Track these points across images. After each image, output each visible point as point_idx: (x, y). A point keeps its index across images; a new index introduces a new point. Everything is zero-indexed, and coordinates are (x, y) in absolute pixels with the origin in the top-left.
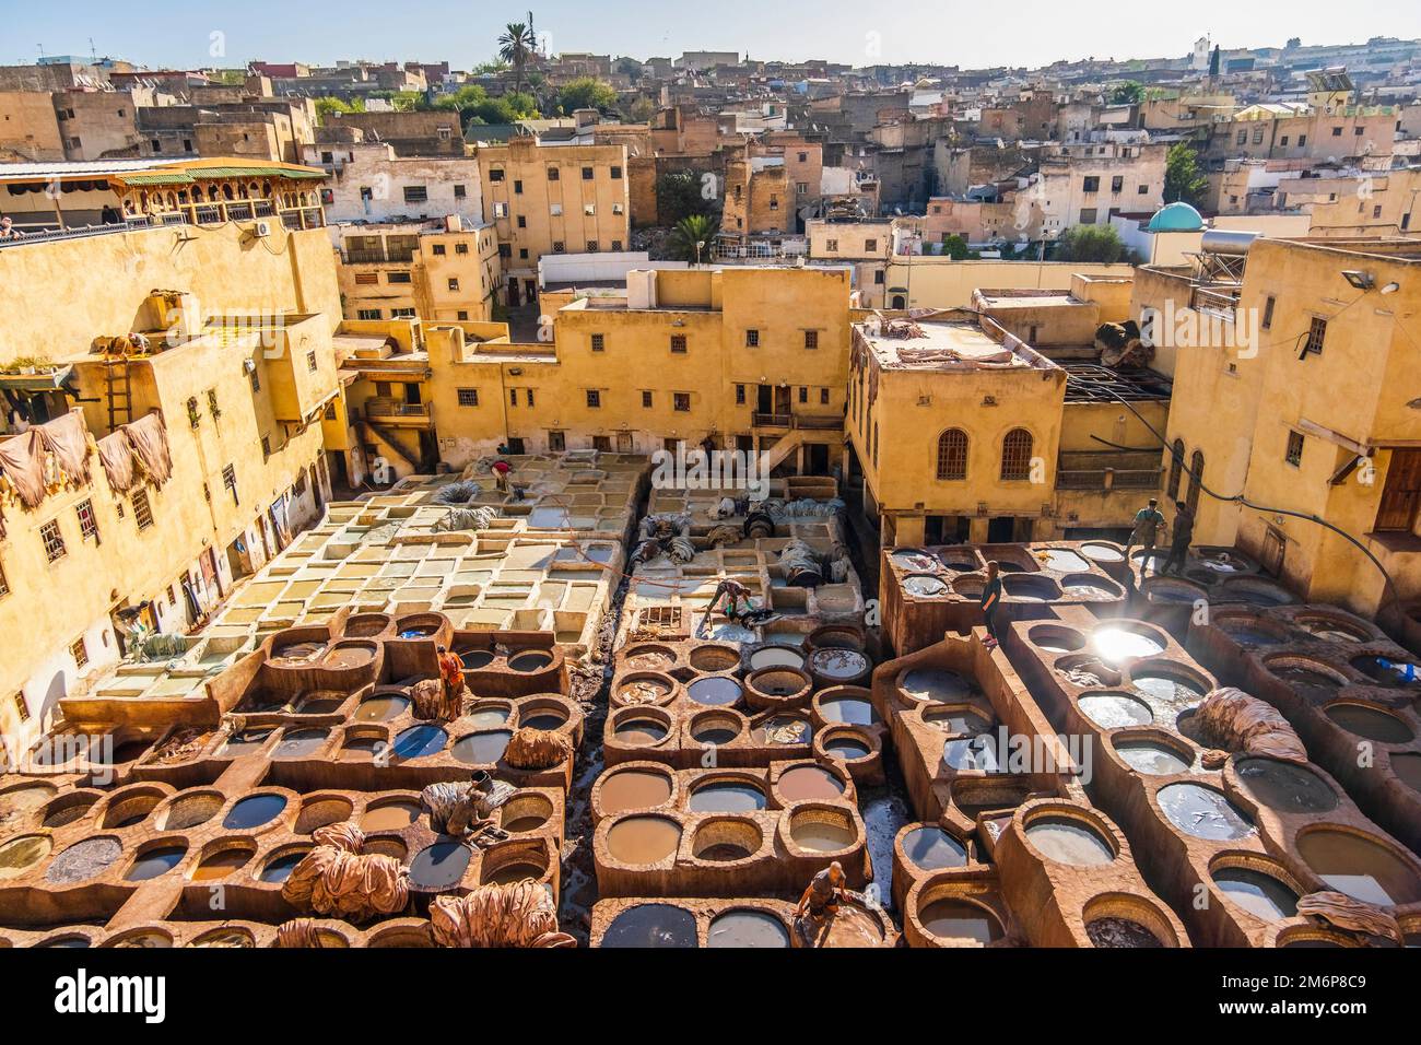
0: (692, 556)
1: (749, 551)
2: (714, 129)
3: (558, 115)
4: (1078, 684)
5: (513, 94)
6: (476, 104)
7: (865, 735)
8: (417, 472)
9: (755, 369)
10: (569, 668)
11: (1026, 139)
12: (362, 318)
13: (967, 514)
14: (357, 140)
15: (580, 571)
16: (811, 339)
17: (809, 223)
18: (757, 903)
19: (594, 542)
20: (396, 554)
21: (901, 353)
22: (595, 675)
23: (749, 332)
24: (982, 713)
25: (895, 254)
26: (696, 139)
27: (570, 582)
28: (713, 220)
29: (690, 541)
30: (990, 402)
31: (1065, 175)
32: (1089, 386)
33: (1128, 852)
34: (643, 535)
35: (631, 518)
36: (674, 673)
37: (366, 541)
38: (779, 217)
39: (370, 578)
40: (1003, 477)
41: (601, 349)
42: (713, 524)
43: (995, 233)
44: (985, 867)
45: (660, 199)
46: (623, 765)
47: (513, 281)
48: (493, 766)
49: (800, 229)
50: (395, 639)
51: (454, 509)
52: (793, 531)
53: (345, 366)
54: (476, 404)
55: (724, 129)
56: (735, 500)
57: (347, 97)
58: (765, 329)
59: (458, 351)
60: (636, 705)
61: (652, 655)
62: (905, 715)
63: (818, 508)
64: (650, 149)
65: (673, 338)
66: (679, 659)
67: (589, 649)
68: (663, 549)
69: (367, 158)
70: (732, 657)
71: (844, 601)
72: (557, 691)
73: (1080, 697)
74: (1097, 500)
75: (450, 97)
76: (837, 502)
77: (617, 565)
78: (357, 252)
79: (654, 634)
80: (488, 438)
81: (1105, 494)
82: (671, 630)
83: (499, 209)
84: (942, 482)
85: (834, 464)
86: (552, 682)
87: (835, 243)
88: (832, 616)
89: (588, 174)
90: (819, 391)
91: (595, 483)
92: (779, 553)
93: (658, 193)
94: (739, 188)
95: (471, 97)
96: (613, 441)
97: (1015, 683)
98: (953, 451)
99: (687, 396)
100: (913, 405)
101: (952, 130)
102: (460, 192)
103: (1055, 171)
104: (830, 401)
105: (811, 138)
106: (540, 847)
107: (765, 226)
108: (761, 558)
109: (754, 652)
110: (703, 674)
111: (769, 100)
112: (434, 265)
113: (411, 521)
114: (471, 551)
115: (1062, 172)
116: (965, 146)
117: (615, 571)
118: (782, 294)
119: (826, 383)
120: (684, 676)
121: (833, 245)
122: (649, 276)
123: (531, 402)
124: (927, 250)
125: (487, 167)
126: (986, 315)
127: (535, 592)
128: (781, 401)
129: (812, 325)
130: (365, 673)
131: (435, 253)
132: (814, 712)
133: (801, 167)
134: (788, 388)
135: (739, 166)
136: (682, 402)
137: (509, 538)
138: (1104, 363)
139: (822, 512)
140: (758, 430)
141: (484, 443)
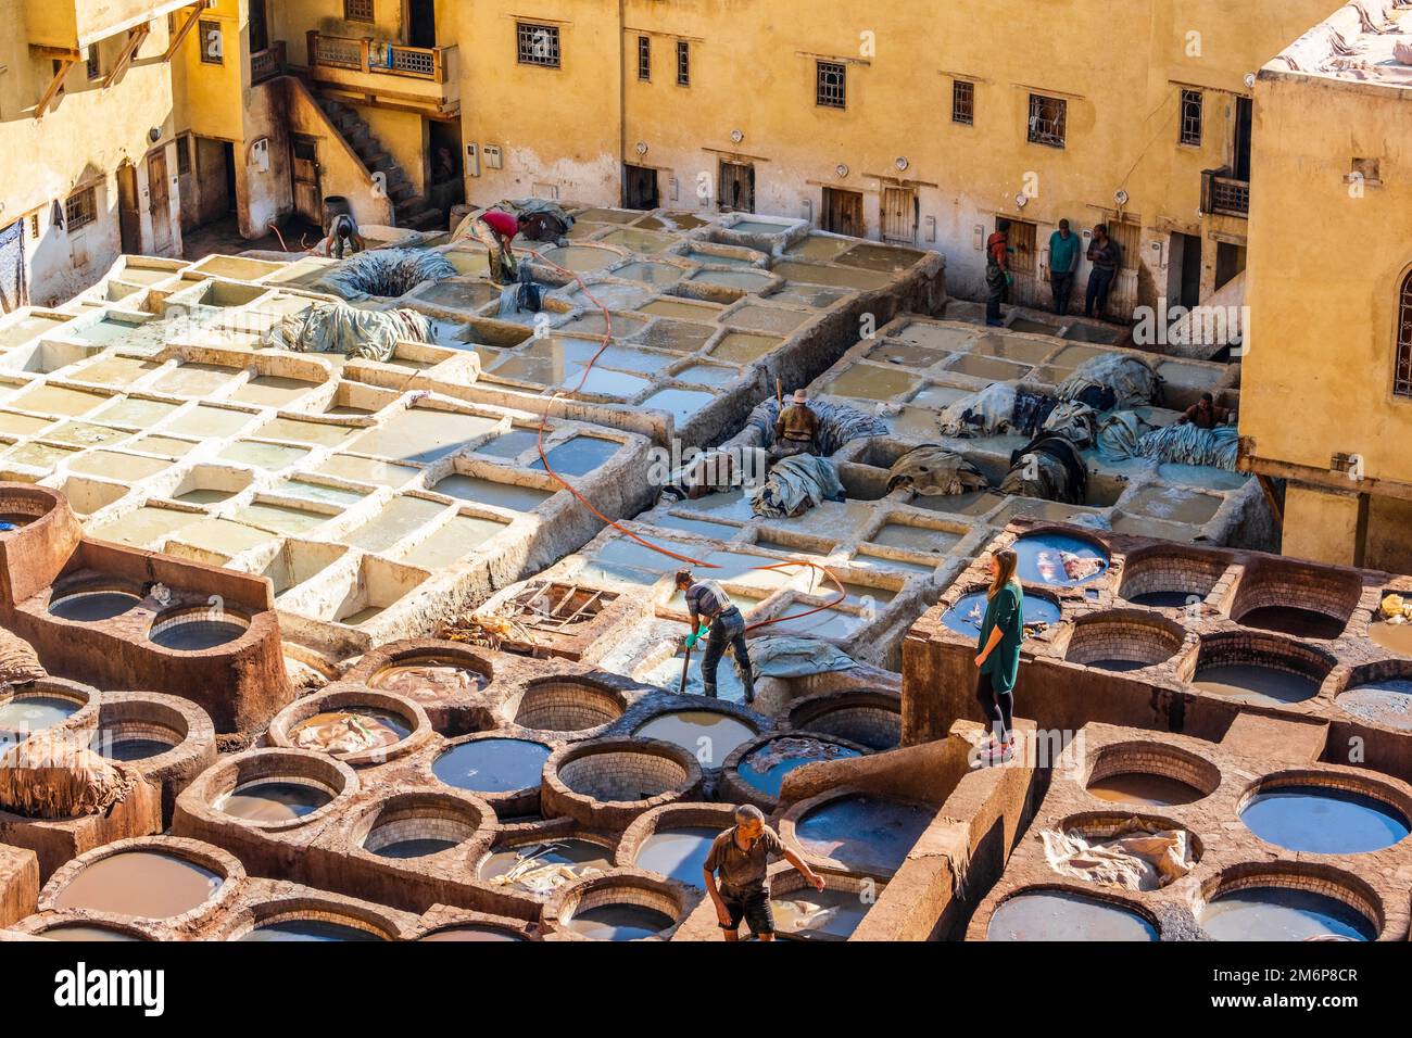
8: (404, 219)
27: (460, 505)
29: (843, 472)
37: (117, 347)
39: (63, 420)
42: (925, 441)
54: (557, 64)
56: (1026, 395)
60: (311, 752)
66: (491, 688)
79: (497, 634)
80: (578, 157)
82: (550, 635)
84: (1404, 405)
96: (871, 207)
99: (1061, 105)
110: (513, 729)
114: (313, 401)
120: (462, 721)
123: (683, 77)
136: (1047, 119)
137: (398, 385)
140: (1217, 222)
141: (568, 169)
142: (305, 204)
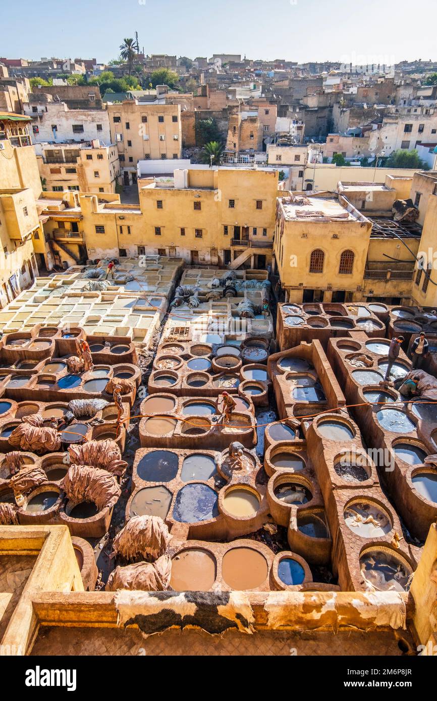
0: (198, 305)
1: (224, 303)
2: (225, 96)
3: (149, 88)
4: (354, 366)
5: (128, 76)
6: (109, 81)
7: (262, 385)
8: (78, 264)
9: (233, 218)
10: (137, 353)
11: (379, 103)
12: (54, 190)
13: (323, 289)
14: (49, 100)
15: (147, 310)
16: (259, 205)
17: (268, 146)
18: (205, 452)
19: (154, 297)
20: (64, 301)
21: (297, 213)
22: (150, 356)
23: (230, 200)
24: (313, 377)
25: (309, 162)
26: (216, 102)
27: (142, 315)
28: (223, 144)
29: (198, 298)
30: (335, 237)
31: (396, 123)
32: (385, 230)
33: (359, 436)
34: (177, 295)
35: (172, 287)
36: (182, 356)
37: (52, 296)
38: (254, 143)
39: (52, 312)
40: (340, 272)
41: (162, 207)
42: (209, 291)
43: (359, 153)
44: (301, 440)
45: (197, 133)
46: (155, 394)
47: (126, 173)
48: (100, 393)
49: (264, 149)
50: (60, 338)
51: (91, 281)
52: (245, 294)
53: (43, 213)
54: (104, 232)
55: (230, 97)
56: (220, 280)
57: (46, 77)
58: (238, 199)
59: (95, 207)
60: (164, 369)
61: (173, 348)
62: (278, 377)
63: (258, 285)
64: (193, 106)
65: (195, 203)
66: (185, 350)
67: (148, 345)
68: (185, 301)
69: (54, 110)
70: (209, 350)
71: (265, 327)
72: (131, 362)
73: (353, 371)
74: (382, 284)
75: (96, 78)
76: (267, 282)
77: (163, 308)
78: (51, 158)
79: (175, 339)
80: (110, 249)
81: (387, 281)
82: (184, 337)
83: (119, 137)
84: (311, 274)
85: (268, 264)
86: (129, 359)
87: (280, 156)
88: (258, 333)
89: (161, 119)
90: (262, 229)
91: (157, 270)
92: (237, 305)
93: (196, 130)
94: (235, 128)
95: (107, 78)
96: (167, 251)
97: (326, 365)
98: (317, 259)
99: (201, 231)
100: (299, 238)
101: (342, 98)
102: (99, 128)
103: (391, 121)
104: (267, 234)
105: (272, 102)
106: (117, 427)
107: (247, 147)
108: (229, 306)
109: (219, 348)
110: (195, 357)
111: (254, 81)
112: (87, 165)
113: (72, 286)
114: (98, 300)
115: (394, 121)
116: (348, 107)
117: (163, 311)
118: (246, 182)
119: (265, 226)
120: (186, 357)
121: (279, 157)
122: (184, 173)
123: (129, 232)
124: (325, 161)
125: (112, 116)
126: (341, 195)
127: (125, 320)
128: (244, 234)
129: (259, 198)
130: (47, 353)
131: (87, 159)
132: (241, 374)
133: (266, 117)
134: (248, 228)
135: (235, 116)
136: (199, 233)
137: (116, 295)
138: (395, 219)
139: (259, 286)
140: (233, 247)
141: (108, 251)
142: (58, 263)
